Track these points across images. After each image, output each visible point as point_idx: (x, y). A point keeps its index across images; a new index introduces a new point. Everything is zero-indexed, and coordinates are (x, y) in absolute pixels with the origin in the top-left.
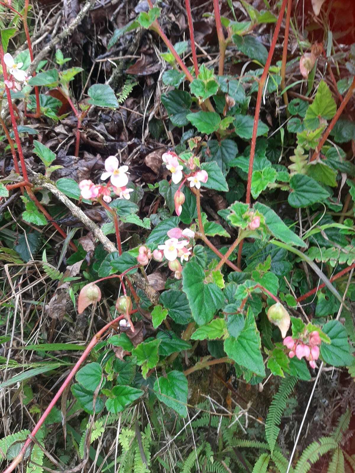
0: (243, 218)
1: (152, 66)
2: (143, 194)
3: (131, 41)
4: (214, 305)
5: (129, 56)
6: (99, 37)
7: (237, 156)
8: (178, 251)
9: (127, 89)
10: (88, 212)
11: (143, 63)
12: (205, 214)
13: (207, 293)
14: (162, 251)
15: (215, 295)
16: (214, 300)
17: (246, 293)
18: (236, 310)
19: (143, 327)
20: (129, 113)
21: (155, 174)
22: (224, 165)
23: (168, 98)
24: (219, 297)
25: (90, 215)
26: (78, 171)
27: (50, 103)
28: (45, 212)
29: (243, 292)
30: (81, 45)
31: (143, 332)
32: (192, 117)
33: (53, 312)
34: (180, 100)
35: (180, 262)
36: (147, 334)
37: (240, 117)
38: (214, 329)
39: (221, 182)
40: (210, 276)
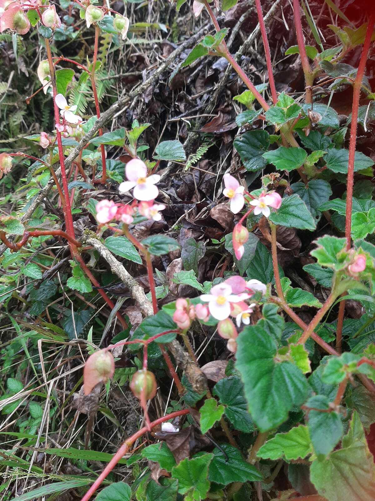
0: (338, 258)
1: (230, 124)
2: (205, 251)
3: (208, 100)
4: (290, 396)
5: (206, 115)
6: (177, 103)
7: (331, 198)
8: (232, 308)
9: (203, 150)
10: (141, 278)
11: (221, 121)
12: (289, 279)
13: (279, 376)
14: (206, 304)
15: (293, 382)
16: (291, 389)
17: (343, 373)
18: (327, 406)
19: (190, 435)
20: (202, 173)
21: (222, 229)
22: (313, 211)
23: (242, 142)
24: (300, 385)
25: (143, 282)
26: (134, 230)
27: (118, 168)
28: (91, 277)
29: (337, 371)
30: (158, 113)
31: (190, 443)
32: (269, 156)
33: (83, 404)
34: (256, 141)
35: (236, 326)
36: (196, 447)
37: (332, 151)
38: (294, 443)
39: (304, 218)
40: (288, 354)
